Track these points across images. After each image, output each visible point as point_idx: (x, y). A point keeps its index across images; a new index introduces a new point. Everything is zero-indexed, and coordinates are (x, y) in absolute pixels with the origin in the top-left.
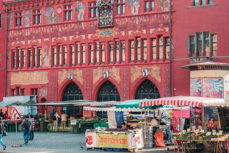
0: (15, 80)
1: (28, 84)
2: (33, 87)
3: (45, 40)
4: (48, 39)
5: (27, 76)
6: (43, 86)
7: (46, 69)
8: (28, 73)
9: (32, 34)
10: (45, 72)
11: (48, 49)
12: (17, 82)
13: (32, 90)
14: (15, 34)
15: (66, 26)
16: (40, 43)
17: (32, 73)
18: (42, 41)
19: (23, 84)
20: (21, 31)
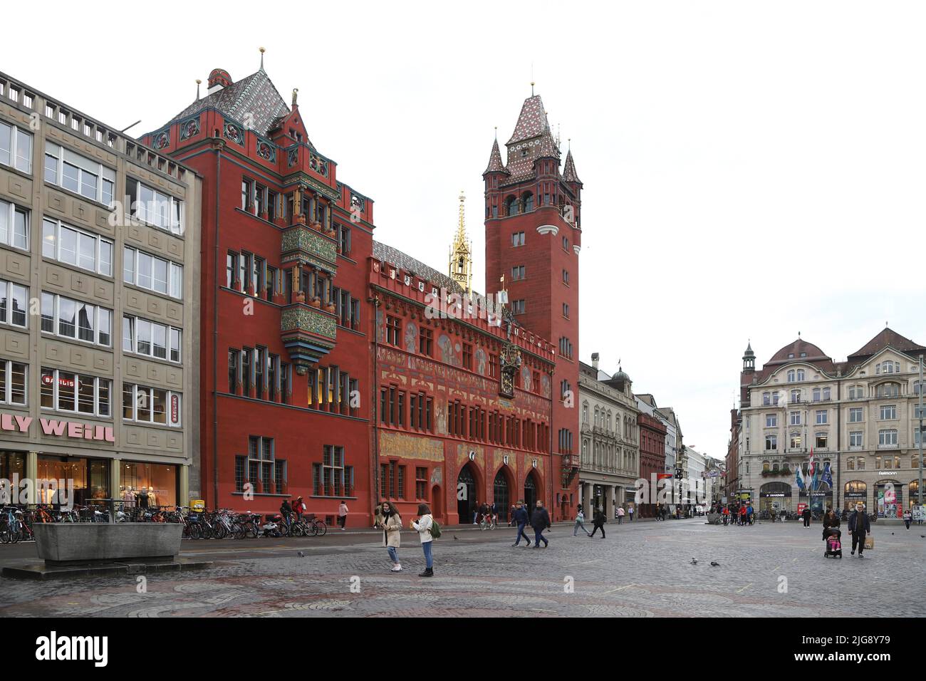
0: (389, 446)
1: (412, 458)
2: (421, 465)
3: (440, 387)
4: (444, 388)
5: (411, 444)
6: (435, 465)
7: (441, 438)
8: (413, 438)
9: (418, 368)
10: (440, 442)
11: (444, 406)
12: (393, 450)
13: (418, 468)
14: (389, 357)
15: (466, 376)
16: (432, 390)
17: (419, 439)
18: (435, 388)
19: (403, 457)
20: (401, 357)
